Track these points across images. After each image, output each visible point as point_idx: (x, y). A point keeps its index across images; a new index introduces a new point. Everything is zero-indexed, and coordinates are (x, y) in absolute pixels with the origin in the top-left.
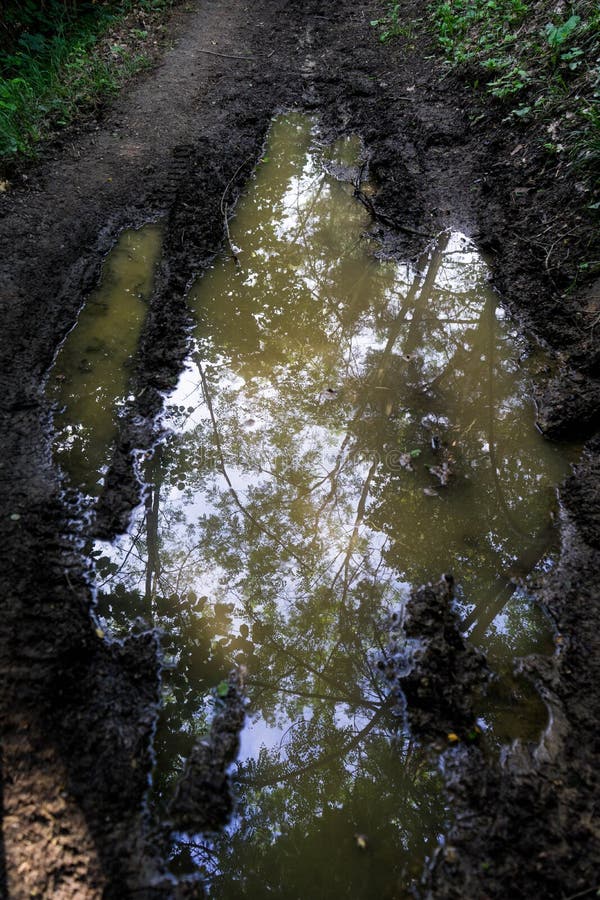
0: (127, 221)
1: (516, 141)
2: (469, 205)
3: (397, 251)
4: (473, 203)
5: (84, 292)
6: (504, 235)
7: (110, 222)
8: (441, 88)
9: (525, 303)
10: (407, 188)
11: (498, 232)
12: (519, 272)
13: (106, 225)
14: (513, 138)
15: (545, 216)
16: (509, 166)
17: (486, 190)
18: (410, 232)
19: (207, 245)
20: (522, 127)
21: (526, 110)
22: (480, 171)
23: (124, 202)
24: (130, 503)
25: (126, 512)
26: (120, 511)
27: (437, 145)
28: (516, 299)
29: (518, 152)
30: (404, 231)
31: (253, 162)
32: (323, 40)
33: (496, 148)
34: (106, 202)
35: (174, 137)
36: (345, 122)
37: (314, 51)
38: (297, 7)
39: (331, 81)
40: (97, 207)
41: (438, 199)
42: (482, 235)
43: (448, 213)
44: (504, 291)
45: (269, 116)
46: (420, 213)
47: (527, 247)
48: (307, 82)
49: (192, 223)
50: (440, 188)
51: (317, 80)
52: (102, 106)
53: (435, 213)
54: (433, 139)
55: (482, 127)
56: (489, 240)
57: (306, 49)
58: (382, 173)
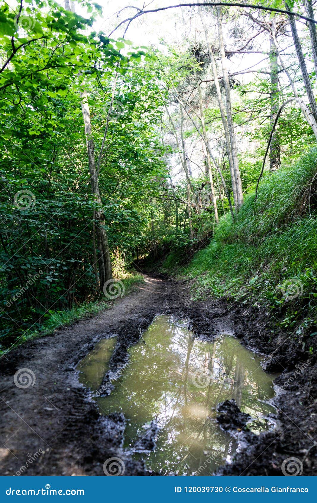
0: (103, 336)
1: (245, 310)
2: (231, 328)
3: (205, 338)
6: (243, 330)
8: (216, 304)
10: (207, 325)
12: (250, 338)
13: (96, 337)
14: (243, 310)
15: (258, 324)
16: (243, 316)
17: (236, 323)
18: (209, 334)
19: (133, 339)
20: (245, 306)
21: (246, 301)
22: (233, 319)
23: (102, 332)
28: (251, 345)
29: (246, 313)
30: (207, 334)
31: (149, 324)
32: (172, 303)
33: (238, 312)
34: (96, 332)
35: (119, 319)
36: (182, 316)
37: (169, 305)
38: (162, 299)
39: (176, 308)
40: (93, 333)
41: (219, 328)
42: (236, 334)
43: (223, 331)
44: (246, 344)
45: (154, 315)
46: (212, 330)
47: (252, 331)
48: (167, 309)
49: (128, 334)
50: (219, 326)
51: (171, 309)
52: (92, 316)
53: (218, 331)
54: (216, 316)
55: (232, 309)
56: (239, 334)
57: (166, 305)
58: (197, 322)
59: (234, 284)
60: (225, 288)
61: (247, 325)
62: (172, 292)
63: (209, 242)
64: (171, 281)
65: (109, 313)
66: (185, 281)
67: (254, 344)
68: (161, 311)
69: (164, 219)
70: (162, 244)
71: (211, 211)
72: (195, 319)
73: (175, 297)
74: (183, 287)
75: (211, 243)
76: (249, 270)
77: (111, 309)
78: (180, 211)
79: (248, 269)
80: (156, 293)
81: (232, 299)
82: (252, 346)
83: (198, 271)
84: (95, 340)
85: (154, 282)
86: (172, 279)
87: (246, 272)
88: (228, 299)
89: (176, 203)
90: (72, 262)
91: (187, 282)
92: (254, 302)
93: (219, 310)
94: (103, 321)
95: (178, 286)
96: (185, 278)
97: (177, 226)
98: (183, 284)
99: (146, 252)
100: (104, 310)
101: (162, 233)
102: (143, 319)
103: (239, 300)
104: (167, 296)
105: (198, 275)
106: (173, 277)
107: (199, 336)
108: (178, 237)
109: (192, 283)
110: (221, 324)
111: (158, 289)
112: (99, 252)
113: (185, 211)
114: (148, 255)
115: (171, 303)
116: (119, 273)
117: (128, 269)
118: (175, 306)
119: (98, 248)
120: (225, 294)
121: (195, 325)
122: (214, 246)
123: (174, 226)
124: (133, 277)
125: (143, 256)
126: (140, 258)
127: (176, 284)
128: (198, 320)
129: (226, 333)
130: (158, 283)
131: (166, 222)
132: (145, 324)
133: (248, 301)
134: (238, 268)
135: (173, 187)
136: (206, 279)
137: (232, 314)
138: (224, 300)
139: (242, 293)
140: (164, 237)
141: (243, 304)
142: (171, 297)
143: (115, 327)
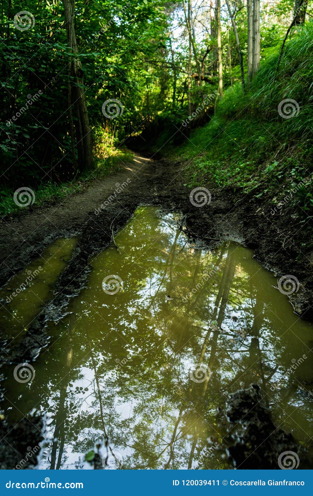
0: (60, 234)
1: (258, 207)
2: (238, 231)
3: (202, 246)
4: (240, 230)
5: (32, 257)
6: (258, 238)
7: (51, 235)
8: (218, 195)
9: (275, 263)
10: (206, 225)
11: (255, 238)
12: (269, 251)
13: (49, 236)
14: (256, 206)
15: (278, 230)
16: (256, 215)
17: (246, 224)
18: (209, 239)
19: (101, 242)
20: (259, 202)
21: (261, 195)
22: (242, 219)
23: (61, 227)
24: (39, 344)
25: (35, 349)
26: (32, 348)
27: (218, 213)
28: (270, 262)
29: (260, 211)
30: (205, 239)
31: (128, 218)
32: (162, 189)
33: (248, 210)
34: (51, 227)
35: (89, 209)
36: (173, 207)
37: (158, 192)
38: (150, 182)
39: (166, 197)
40: (46, 229)
41: (222, 230)
42: (247, 241)
43: (228, 235)
44: (263, 260)
45: (136, 205)
46: (213, 234)
47: (271, 241)
48: (154, 197)
49: (95, 233)
50: (222, 227)
51: (160, 197)
52: (56, 202)
53: (221, 234)
54: (217, 211)
55: (240, 205)
56: (251, 242)
57: (154, 191)
58: (193, 220)
59: (243, 169)
60: (229, 174)
61: (263, 230)
62: (163, 174)
63: (208, 120)
64: (163, 161)
65: (78, 199)
66: (179, 163)
67: (274, 261)
68: (147, 199)
69: (161, 92)
70: (156, 121)
71: (214, 83)
72: (191, 215)
73: (166, 180)
74: (177, 169)
75: (211, 121)
76: (263, 153)
77: (83, 193)
78: (178, 83)
79: (260, 152)
80: (145, 174)
81: (240, 189)
82: (272, 264)
83: (194, 152)
84: (47, 240)
85: (144, 161)
86: (165, 159)
87: (257, 155)
88: (235, 190)
89: (175, 73)
90: (35, 129)
91: (181, 164)
92: (271, 198)
93: (222, 205)
94: (67, 210)
95: (171, 168)
96: (178, 159)
97: (174, 100)
98: (176, 165)
99: (140, 129)
100: (74, 195)
101: (157, 108)
102: (120, 211)
103: (250, 193)
104: (157, 178)
105: (195, 156)
106: (166, 157)
107: (194, 241)
108: (174, 113)
109: (186, 165)
110: (225, 225)
111: (147, 169)
112: (77, 119)
113: (184, 84)
114: (141, 132)
115: (160, 189)
116: (108, 149)
117: (117, 145)
118: (164, 193)
119: (75, 115)
120: (229, 183)
121: (189, 223)
122: (215, 123)
123: (171, 100)
124: (123, 154)
125: (136, 133)
126: (132, 135)
127: (169, 165)
128: (194, 217)
129: (231, 238)
130: (149, 163)
131: (162, 96)
132: (122, 218)
133: (264, 194)
134: (246, 151)
135: (173, 53)
136: (203, 161)
137: (241, 210)
138: (229, 190)
139: (253, 183)
140: (159, 113)
141: (256, 198)
142: (161, 181)
143: (79, 222)
